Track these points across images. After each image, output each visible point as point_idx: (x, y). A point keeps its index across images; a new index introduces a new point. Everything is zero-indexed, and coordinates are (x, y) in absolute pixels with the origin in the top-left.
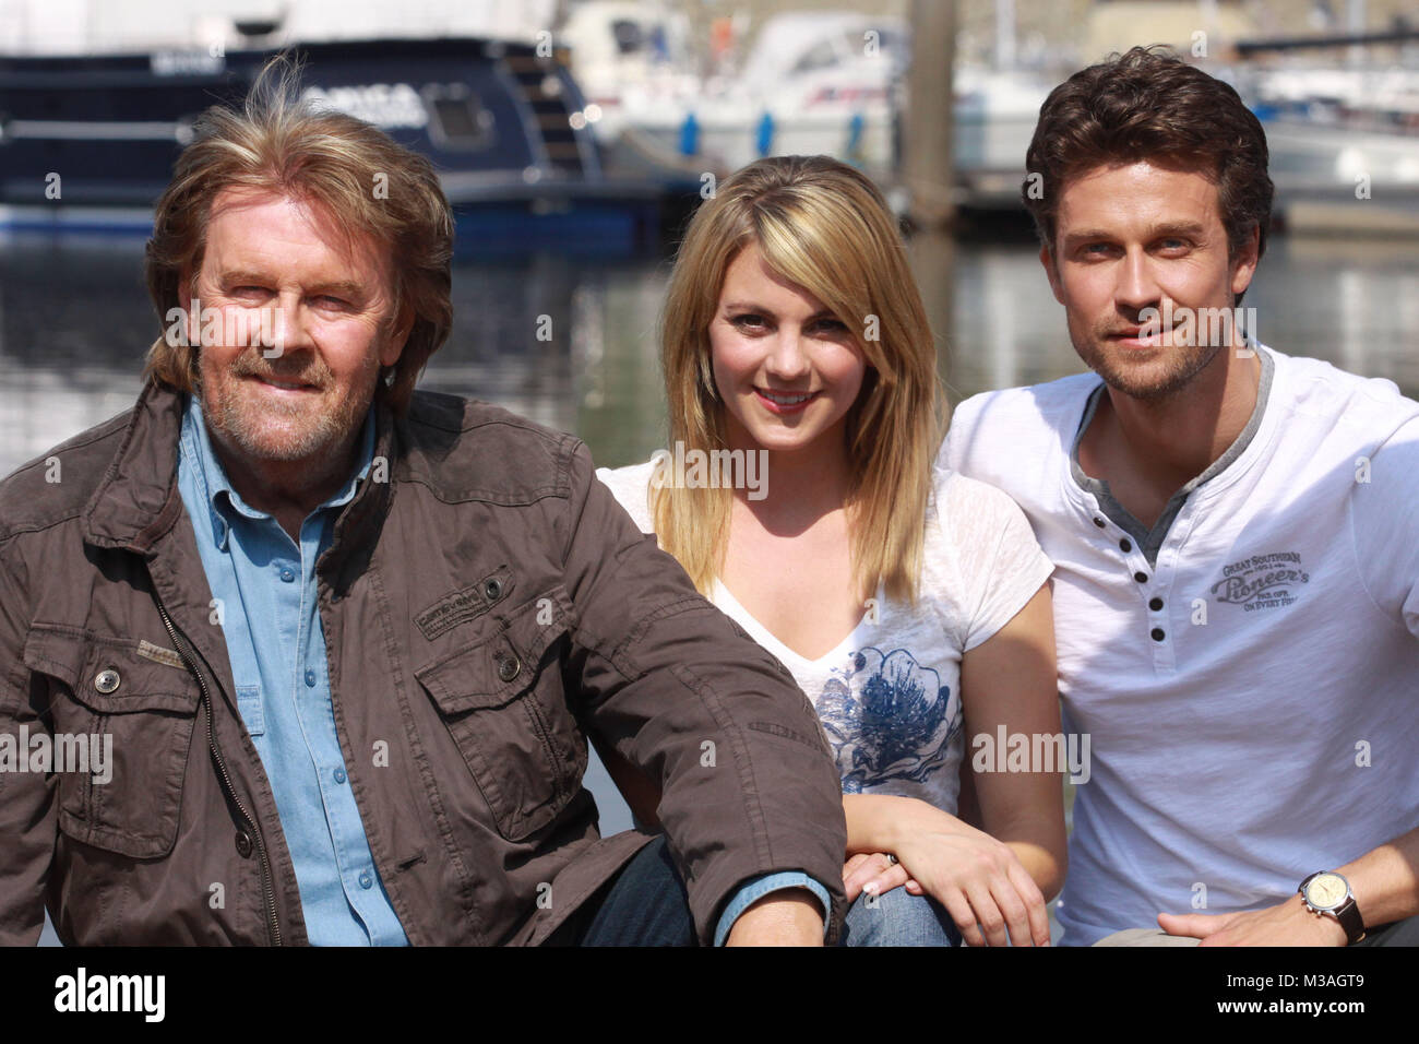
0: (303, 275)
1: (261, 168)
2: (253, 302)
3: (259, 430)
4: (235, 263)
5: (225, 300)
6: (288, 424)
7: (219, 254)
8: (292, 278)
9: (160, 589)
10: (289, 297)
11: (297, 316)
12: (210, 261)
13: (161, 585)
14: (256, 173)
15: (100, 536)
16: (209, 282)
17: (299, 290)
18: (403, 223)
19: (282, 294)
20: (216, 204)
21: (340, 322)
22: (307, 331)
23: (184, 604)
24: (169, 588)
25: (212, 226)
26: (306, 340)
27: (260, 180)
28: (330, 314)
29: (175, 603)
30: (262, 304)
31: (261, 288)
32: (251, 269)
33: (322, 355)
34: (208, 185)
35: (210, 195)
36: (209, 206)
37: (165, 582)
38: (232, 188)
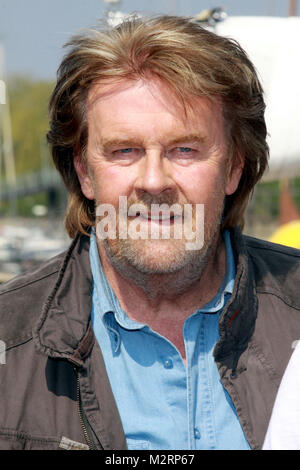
0: (160, 135)
1: (118, 63)
2: (127, 161)
3: (145, 254)
4: (110, 134)
5: (109, 163)
6: (165, 247)
7: (97, 130)
8: (153, 139)
9: (83, 394)
10: (153, 153)
11: (161, 166)
12: (92, 137)
13: (84, 391)
14: (115, 67)
15: (47, 347)
16: (94, 153)
17: (160, 147)
18: (226, 87)
19: (148, 151)
20: (91, 96)
21: (192, 166)
22: (170, 176)
23: (98, 409)
24: (88, 395)
25: (90, 112)
26: (170, 182)
27: (120, 71)
28: (184, 162)
29: (92, 407)
30: (135, 161)
31: (131, 149)
32: (123, 137)
33: (183, 192)
34: (82, 82)
35: (85, 89)
36: (86, 97)
37: (88, 390)
38: (102, 81)
